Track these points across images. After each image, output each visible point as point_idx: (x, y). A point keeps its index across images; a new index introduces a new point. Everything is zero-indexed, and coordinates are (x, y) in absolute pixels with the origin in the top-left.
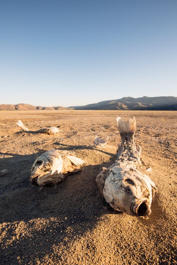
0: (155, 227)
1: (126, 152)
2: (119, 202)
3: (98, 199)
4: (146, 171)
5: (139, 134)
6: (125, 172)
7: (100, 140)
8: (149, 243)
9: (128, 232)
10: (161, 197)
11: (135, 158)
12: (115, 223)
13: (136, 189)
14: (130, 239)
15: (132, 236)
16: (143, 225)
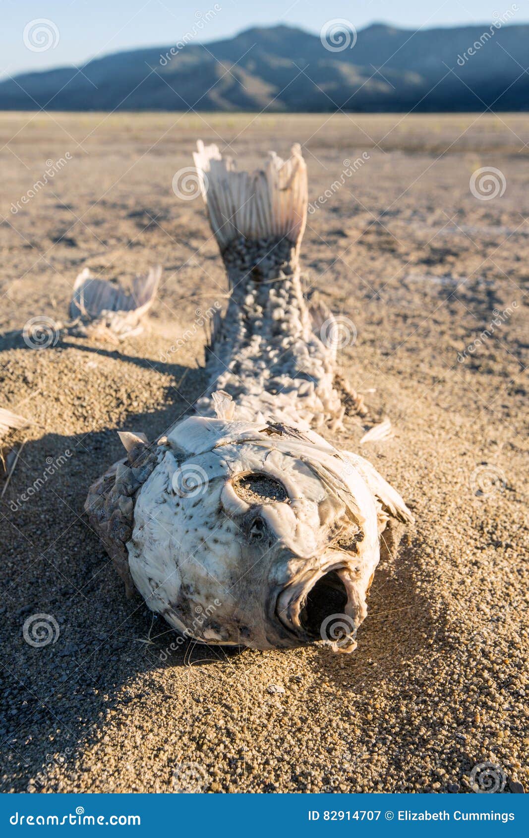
0: (394, 691)
1: (254, 349)
2: (212, 591)
3: (106, 605)
4: (363, 440)
5: (341, 255)
6: (241, 442)
7: (106, 294)
8: (363, 761)
9: (265, 733)
10: (428, 555)
11: (305, 376)
12: (198, 701)
13: (296, 515)
14: (273, 763)
15: (286, 745)
16: (340, 692)
